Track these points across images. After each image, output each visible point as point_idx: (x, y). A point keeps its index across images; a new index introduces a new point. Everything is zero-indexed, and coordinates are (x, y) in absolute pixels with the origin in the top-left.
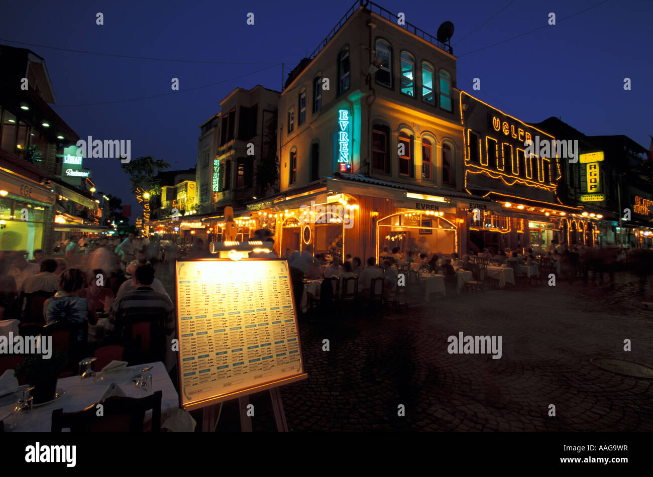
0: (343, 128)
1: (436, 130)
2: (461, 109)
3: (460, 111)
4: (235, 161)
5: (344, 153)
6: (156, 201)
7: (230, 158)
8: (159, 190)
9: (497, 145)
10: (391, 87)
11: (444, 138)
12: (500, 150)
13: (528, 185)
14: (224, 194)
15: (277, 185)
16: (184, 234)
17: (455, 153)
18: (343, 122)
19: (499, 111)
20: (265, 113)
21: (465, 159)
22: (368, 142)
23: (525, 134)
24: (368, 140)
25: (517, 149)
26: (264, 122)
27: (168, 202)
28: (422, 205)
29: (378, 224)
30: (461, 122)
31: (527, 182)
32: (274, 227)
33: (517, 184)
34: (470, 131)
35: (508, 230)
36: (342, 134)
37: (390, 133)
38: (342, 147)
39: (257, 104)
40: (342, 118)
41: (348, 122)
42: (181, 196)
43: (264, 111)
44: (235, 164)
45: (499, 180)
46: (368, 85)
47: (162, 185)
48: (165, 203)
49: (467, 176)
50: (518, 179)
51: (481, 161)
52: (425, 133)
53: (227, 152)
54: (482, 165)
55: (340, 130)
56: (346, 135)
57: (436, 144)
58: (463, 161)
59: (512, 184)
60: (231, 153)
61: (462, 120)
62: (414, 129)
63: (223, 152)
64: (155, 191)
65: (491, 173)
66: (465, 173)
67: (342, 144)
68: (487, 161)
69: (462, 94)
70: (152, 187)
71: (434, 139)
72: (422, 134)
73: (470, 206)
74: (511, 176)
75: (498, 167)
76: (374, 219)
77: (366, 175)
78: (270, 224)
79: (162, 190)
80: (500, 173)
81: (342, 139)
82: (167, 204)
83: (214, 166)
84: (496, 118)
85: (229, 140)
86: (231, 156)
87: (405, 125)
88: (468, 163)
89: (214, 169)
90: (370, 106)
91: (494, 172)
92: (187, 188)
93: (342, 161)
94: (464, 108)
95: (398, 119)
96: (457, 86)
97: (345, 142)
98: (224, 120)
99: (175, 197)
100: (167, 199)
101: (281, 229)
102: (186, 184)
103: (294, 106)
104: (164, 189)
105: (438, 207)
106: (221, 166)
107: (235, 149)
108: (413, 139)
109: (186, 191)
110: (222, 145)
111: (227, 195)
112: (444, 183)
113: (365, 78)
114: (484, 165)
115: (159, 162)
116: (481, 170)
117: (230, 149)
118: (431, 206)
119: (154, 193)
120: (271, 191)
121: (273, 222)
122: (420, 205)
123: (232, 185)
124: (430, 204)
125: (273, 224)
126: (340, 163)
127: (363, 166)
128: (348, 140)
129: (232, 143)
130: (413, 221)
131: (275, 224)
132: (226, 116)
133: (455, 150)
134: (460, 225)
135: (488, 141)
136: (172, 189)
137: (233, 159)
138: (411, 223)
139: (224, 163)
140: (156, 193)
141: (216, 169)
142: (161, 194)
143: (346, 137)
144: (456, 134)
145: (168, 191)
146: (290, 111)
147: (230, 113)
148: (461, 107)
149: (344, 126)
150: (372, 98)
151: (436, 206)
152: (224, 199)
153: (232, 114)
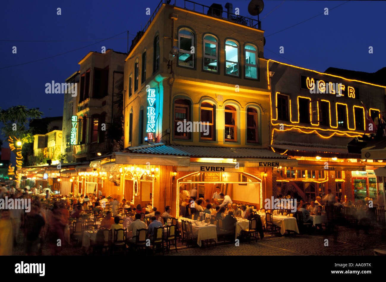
0: (151, 104)
1: (240, 97)
2: (268, 76)
3: (267, 77)
4: (89, 118)
5: (152, 125)
6: (28, 148)
7: (86, 115)
8: (31, 138)
9: (311, 103)
10: (193, 67)
11: (248, 103)
12: (314, 108)
13: (350, 136)
14: (81, 147)
15: (122, 140)
16: (52, 182)
17: (261, 115)
18: (151, 99)
19: (314, 71)
20: (116, 74)
21: (272, 119)
22: (170, 116)
23: (346, 89)
24: (170, 114)
25: (337, 103)
26: (115, 83)
27: (40, 150)
28: (206, 167)
29: (178, 182)
30: (268, 87)
31: (348, 133)
32: (119, 179)
33: (335, 137)
34: (278, 94)
35: (326, 179)
36: (150, 109)
37: (192, 106)
38: (150, 119)
39: (108, 66)
40: (150, 96)
41: (155, 99)
42: (51, 144)
43: (114, 72)
44: (89, 120)
45: (314, 134)
46: (170, 69)
47: (34, 133)
48: (37, 151)
49: (273, 134)
50: (337, 132)
51: (291, 119)
52: (227, 101)
53: (84, 109)
54: (293, 122)
55: (148, 105)
56: (153, 110)
57: (240, 110)
58: (270, 122)
59: (329, 137)
60: (87, 111)
61: (269, 85)
62: (217, 99)
63: (81, 109)
64: (28, 139)
65: (302, 129)
66: (272, 131)
67: (150, 117)
68: (299, 119)
69: (269, 62)
70: (24, 135)
71: (238, 106)
72: (225, 102)
73: (260, 164)
74: (328, 130)
75: (311, 123)
76: (174, 178)
77: (167, 142)
78: (116, 176)
79: (34, 138)
80: (315, 128)
81: (150, 113)
82: (39, 151)
83: (72, 121)
84: (310, 79)
85: (85, 99)
86: (87, 113)
87: (206, 97)
88: (274, 122)
89: (72, 125)
90: (171, 85)
91: (307, 128)
92: (56, 138)
93: (150, 131)
94: (271, 74)
95: (198, 93)
96: (264, 56)
97: (152, 115)
98: (83, 78)
99: (46, 145)
100: (39, 147)
101: (124, 181)
102: (55, 134)
103: (132, 73)
104: (36, 137)
105: (224, 168)
106: (79, 121)
107: (90, 107)
108: (216, 109)
109: (55, 140)
110: (80, 102)
111: (84, 148)
112: (248, 142)
113: (168, 64)
114: (296, 122)
115: (31, 111)
116: (290, 127)
117: (86, 106)
118: (217, 167)
119: (27, 141)
120: (117, 147)
121: (118, 174)
122: (205, 168)
123: (87, 140)
124: (215, 167)
125: (118, 176)
126: (148, 133)
127: (165, 135)
128: (155, 114)
129: (87, 101)
130: (213, 178)
131: (120, 176)
132: (84, 75)
133: (261, 112)
134: (265, 179)
135: (299, 100)
136: (43, 137)
137: (88, 115)
138: (213, 179)
139: (82, 118)
140: (29, 141)
141: (73, 125)
142: (33, 142)
143: (153, 111)
144: (262, 99)
145: (40, 139)
146: (130, 77)
147: (87, 73)
148: (269, 74)
149: (152, 102)
150: (172, 80)
151: (221, 168)
152: (82, 152)
153: (88, 74)
